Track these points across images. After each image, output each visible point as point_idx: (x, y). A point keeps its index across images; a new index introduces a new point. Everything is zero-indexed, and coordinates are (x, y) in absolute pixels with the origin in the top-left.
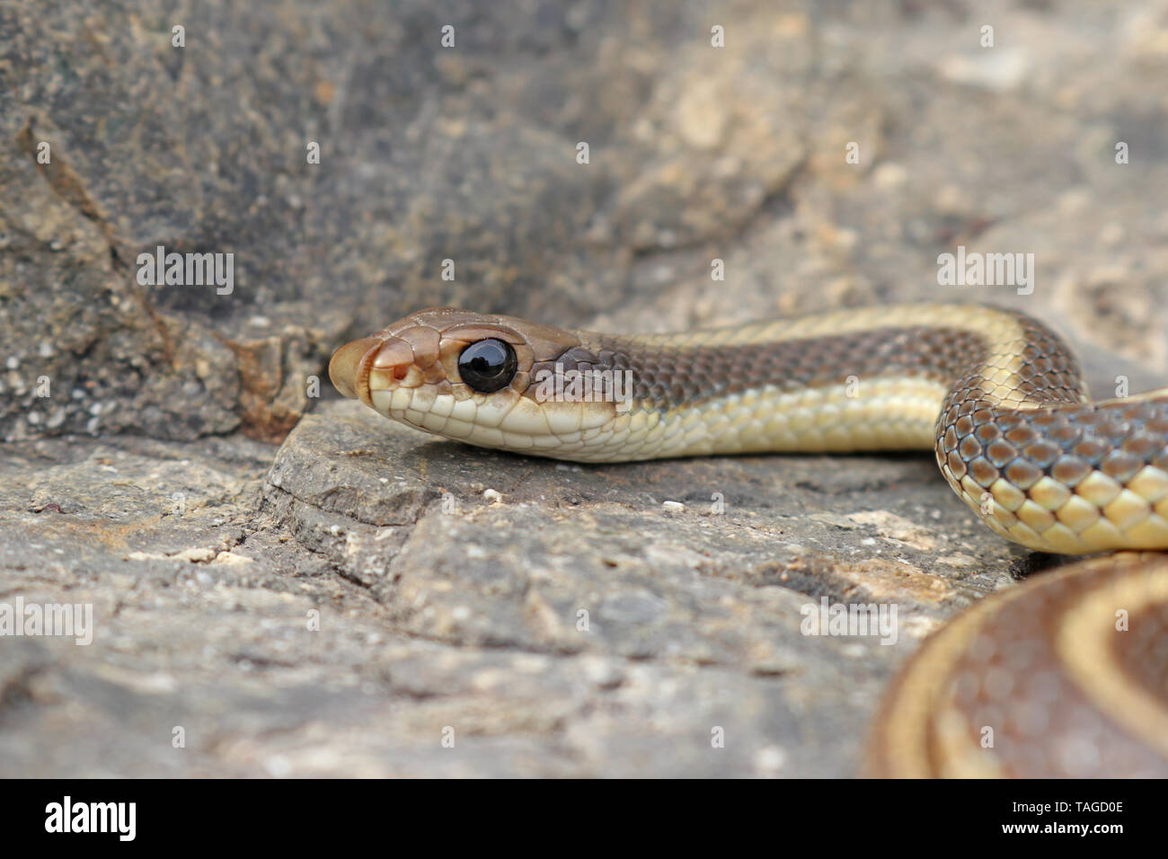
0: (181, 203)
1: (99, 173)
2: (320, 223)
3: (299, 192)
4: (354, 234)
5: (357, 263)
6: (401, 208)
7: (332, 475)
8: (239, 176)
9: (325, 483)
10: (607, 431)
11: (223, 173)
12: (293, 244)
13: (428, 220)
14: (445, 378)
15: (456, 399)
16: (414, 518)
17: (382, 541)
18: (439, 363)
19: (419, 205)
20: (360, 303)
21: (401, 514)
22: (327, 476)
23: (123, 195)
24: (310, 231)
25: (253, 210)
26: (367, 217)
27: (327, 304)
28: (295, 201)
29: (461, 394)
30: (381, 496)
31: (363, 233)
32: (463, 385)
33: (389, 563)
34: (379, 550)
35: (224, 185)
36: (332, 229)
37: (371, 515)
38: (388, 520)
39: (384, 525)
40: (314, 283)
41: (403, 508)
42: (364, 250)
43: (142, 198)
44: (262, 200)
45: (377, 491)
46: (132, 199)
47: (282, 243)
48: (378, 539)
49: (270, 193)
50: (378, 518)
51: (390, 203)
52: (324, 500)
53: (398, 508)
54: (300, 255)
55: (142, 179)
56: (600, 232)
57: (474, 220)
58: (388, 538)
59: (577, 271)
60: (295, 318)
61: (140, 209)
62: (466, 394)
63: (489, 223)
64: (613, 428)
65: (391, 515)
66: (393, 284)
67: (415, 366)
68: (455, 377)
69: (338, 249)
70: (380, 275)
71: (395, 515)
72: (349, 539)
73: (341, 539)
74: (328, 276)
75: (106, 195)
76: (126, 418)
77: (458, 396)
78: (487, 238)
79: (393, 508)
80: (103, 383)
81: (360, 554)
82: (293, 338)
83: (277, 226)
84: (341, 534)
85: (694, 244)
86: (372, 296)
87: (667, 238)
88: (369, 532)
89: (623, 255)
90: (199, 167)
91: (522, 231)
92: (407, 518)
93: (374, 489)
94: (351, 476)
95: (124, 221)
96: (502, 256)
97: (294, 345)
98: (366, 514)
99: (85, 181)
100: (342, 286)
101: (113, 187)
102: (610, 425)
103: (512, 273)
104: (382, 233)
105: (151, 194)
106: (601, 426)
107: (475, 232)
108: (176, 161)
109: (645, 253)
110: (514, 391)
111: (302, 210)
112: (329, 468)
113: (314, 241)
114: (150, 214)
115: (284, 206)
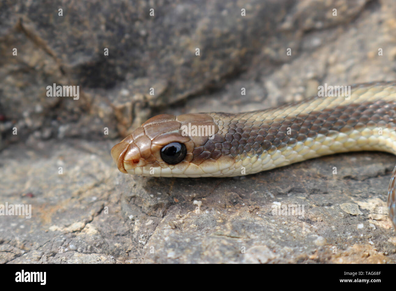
0: (89, 45)
1: (52, 37)
2: (155, 41)
3: (146, 27)
4: (170, 43)
5: (172, 57)
6: (194, 27)
7: (133, 189)
8: (115, 27)
9: (131, 192)
10: (233, 169)
11: (108, 28)
12: (143, 51)
13: (204, 32)
14: (156, 160)
15: (162, 168)
16: (162, 215)
17: (148, 226)
18: (152, 155)
19: (202, 25)
20: (172, 75)
21: (157, 212)
22: (132, 189)
23: (63, 46)
24: (150, 45)
25: (123, 41)
26: (177, 33)
27: (157, 78)
28: (143, 32)
29: (163, 165)
30: (150, 204)
31: (175, 41)
32: (163, 162)
33: (148, 239)
34: (146, 231)
35: (109, 34)
36: (160, 43)
37: (147, 210)
38: (153, 214)
39: (151, 216)
40: (152, 68)
41: (158, 209)
42: (174, 50)
43: (72, 45)
44: (127, 36)
45: (149, 200)
46: (67, 46)
47: (137, 52)
48: (147, 224)
49: (131, 32)
50: (149, 213)
51: (188, 25)
52: (131, 199)
53: (157, 209)
54: (146, 57)
55: (71, 37)
56: (287, 25)
57: (226, 30)
58: (150, 225)
59: (276, 44)
60: (140, 90)
61: (70, 50)
62: (165, 166)
63: (233, 30)
64: (235, 167)
65: (154, 212)
66: (188, 65)
67: (141, 158)
68: (160, 160)
69: (163, 52)
70: (182, 61)
71: (155, 212)
72: (136, 223)
73: (133, 222)
74: (159, 65)
75: (56, 46)
76: (74, 132)
77: (162, 166)
78: (232, 37)
79: (154, 209)
80: (64, 118)
81: (139, 231)
82: (138, 101)
83: (135, 45)
84: (133, 220)
85: (332, 26)
86: (178, 71)
87: (319, 25)
88: (145, 219)
89: (299, 33)
90: (96, 28)
91: (249, 31)
92: (159, 214)
93: (148, 199)
94: (140, 191)
95: (65, 56)
96: (239, 44)
97: (138, 105)
98: (145, 210)
99: (46, 42)
100: (164, 69)
101: (59, 42)
102: (234, 166)
103: (244, 51)
104: (184, 40)
105: (75, 43)
106: (229, 168)
107: (226, 35)
108: (85, 28)
109: (309, 32)
110: (186, 162)
111: (147, 36)
112: (133, 185)
113: (152, 50)
114: (76, 52)
115: (138, 35)
